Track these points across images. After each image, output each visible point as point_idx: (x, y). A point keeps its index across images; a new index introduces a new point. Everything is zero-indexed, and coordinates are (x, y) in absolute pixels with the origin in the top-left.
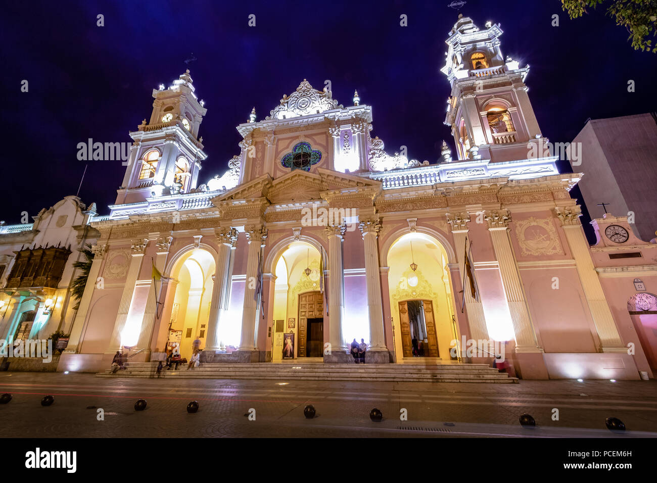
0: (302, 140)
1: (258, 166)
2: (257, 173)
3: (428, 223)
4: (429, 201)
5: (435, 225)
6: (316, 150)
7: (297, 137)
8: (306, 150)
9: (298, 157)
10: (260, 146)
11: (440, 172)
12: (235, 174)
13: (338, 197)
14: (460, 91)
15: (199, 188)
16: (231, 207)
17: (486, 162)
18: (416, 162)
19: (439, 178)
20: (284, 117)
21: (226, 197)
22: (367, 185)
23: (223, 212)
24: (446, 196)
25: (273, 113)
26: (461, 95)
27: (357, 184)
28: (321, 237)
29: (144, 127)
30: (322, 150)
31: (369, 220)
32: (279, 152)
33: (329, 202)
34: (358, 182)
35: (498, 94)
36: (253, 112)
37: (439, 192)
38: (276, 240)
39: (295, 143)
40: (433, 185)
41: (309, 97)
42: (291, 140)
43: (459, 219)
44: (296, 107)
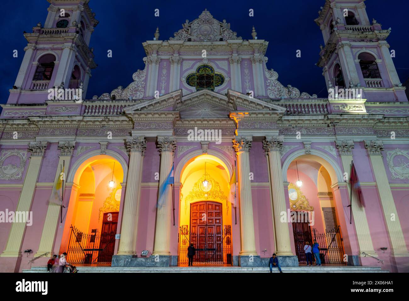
0: (205, 62)
1: (164, 82)
2: (163, 88)
4: (320, 128)
5: (326, 149)
6: (219, 73)
8: (208, 72)
9: (201, 77)
10: (165, 63)
11: (328, 105)
12: (140, 86)
13: (247, 117)
14: (339, 40)
15: (102, 96)
16: (143, 118)
17: (363, 101)
18: (306, 94)
19: (327, 110)
20: (190, 40)
21: (139, 108)
22: (273, 109)
23: (135, 122)
24: (334, 126)
25: (177, 34)
26: (340, 43)
27: (263, 108)
28: (227, 152)
29: (39, 30)
30: (224, 74)
31: (276, 140)
32: (183, 71)
33: (238, 122)
34: (265, 107)
35: (367, 47)
36: (157, 31)
37: (329, 122)
38: (185, 151)
39: (199, 64)
40: (325, 115)
41: (210, 26)
42: (195, 61)
43: (346, 145)
44: (199, 33)
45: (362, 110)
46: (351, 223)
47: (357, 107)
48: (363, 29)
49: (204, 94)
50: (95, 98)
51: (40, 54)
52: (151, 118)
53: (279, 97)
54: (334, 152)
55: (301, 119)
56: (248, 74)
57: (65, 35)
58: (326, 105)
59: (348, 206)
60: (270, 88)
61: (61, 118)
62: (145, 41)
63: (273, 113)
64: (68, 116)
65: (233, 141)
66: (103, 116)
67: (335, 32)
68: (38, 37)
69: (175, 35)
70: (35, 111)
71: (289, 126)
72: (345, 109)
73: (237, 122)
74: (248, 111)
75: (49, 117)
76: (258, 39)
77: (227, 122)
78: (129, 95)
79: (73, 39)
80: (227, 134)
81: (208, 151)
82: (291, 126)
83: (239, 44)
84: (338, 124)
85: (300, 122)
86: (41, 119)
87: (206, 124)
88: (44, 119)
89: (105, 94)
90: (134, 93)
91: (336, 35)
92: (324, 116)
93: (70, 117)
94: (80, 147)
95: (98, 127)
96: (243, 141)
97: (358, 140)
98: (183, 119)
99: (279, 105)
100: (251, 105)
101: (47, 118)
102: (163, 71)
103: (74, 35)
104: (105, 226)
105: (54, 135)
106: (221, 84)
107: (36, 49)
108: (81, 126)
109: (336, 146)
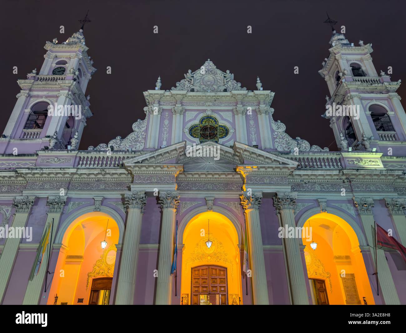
0: (209, 113)
1: (165, 133)
2: (165, 139)
3: (337, 205)
4: (335, 184)
5: (343, 208)
6: (223, 125)
7: (204, 111)
8: (212, 123)
9: (205, 129)
10: (167, 113)
11: (341, 159)
12: (141, 137)
13: (255, 171)
14: (348, 92)
15: (99, 147)
16: (144, 171)
17: (379, 155)
18: (317, 147)
19: (340, 164)
20: (193, 90)
21: (140, 160)
22: (283, 163)
23: (135, 175)
24: (350, 182)
25: (179, 84)
26: (349, 95)
27: (273, 162)
28: (235, 210)
29: (34, 77)
30: (228, 126)
31: (288, 197)
32: (186, 122)
33: (246, 176)
34: (275, 160)
35: (377, 99)
36: (159, 81)
37: (344, 177)
38: (188, 208)
39: (202, 115)
40: (340, 170)
41: (213, 76)
42: (198, 112)
43: (365, 204)
44: (202, 83)
45: (379, 165)
46: (378, 295)
47: (373, 161)
48: (372, 81)
50: (91, 148)
51: (33, 101)
52: (153, 171)
53: (288, 150)
54: (352, 211)
55: (314, 173)
56: (253, 125)
57: (62, 82)
58: (340, 159)
59: (373, 274)
60: (277, 140)
61: (52, 170)
62: (147, 91)
63: (284, 168)
64: (60, 168)
65: (241, 197)
66: (100, 169)
67: (343, 83)
68: (33, 83)
69: (177, 85)
70: (24, 162)
71: (301, 181)
72: (360, 164)
73: (244, 176)
74: (256, 164)
75: (39, 169)
76: (264, 90)
77: (233, 176)
78: (128, 146)
79: (70, 87)
80: (234, 189)
81: (214, 207)
82: (303, 181)
83: (244, 95)
84: (354, 180)
85: (313, 177)
86: (30, 171)
87: (211, 178)
88: (33, 172)
89: (101, 145)
90: (133, 143)
91: (344, 86)
92: (338, 171)
93: (62, 169)
94: (72, 203)
95: (92, 180)
96: (253, 198)
97: (378, 198)
98: (186, 172)
99: (288, 158)
100: (259, 158)
101: (37, 170)
102: (165, 122)
103: (71, 83)
104: (93, 294)
105: (43, 189)
106: (226, 136)
107: (29, 96)
108: (74, 179)
109: (354, 205)
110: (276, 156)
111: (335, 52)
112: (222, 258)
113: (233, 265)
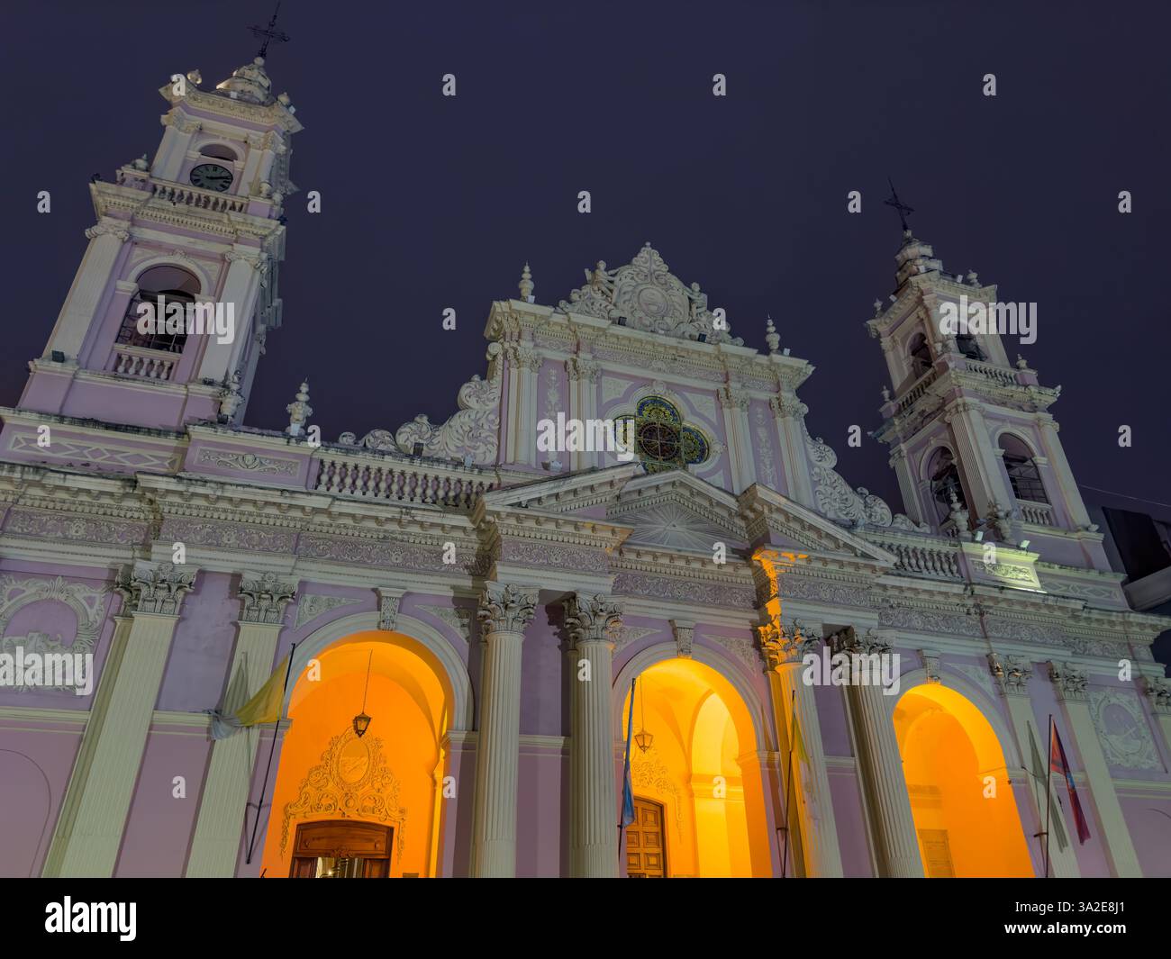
0: (659, 391)
3: (957, 667)
5: (969, 675)
6: (693, 427)
7: (649, 382)
8: (665, 417)
9: (649, 430)
10: (553, 372)
11: (959, 557)
12: (486, 427)
13: (800, 567)
14: (958, 394)
15: (371, 438)
16: (531, 529)
17: (1033, 557)
18: (906, 520)
19: (955, 565)
20: (621, 322)
22: (865, 556)
23: (504, 537)
24: (982, 614)
25: (580, 296)
26: (959, 400)
27: (838, 547)
28: (742, 659)
29: (143, 181)
30: (708, 433)
31: (877, 641)
32: (604, 402)
33: (775, 575)
34: (846, 545)
35: (1014, 422)
36: (527, 276)
37: (970, 602)
38: (629, 643)
39: (642, 393)
40: (966, 585)
41: (664, 292)
42: (632, 383)
43: (1017, 670)
44: (636, 305)
45: (1030, 581)
47: (1021, 571)
49: (673, 484)
50: (347, 439)
51: (142, 260)
52: (553, 532)
53: (845, 518)
54: (988, 684)
55: (914, 586)
56: (766, 441)
57: (242, 220)
58: (955, 556)
59: (1035, 836)
60: (820, 488)
61: (255, 494)
62: (505, 299)
63: (866, 566)
64: (282, 491)
65: (760, 628)
66: (396, 506)
67: (950, 370)
68: (147, 200)
69: (574, 296)
70: (132, 451)
71: (883, 600)
72: (996, 574)
73: (772, 575)
75: (213, 485)
77: (736, 568)
78: (453, 448)
79: (264, 238)
80: (736, 603)
81: (694, 648)
82: (887, 601)
84: (991, 611)
85: (908, 594)
86: (181, 488)
87: (681, 568)
88: (192, 489)
89: (378, 433)
90: (467, 443)
91: (950, 377)
92: (964, 587)
93: (287, 494)
94: (308, 597)
95: (369, 535)
96: (802, 635)
97: (1037, 658)
98: (628, 546)
100: (807, 533)
101: (205, 486)
102: (549, 394)
103: (273, 227)
105: (219, 546)
106: (702, 459)
107: (131, 241)
108: (312, 527)
109: (993, 670)
110: (850, 536)
111: (923, 286)
112: (655, 779)
113: (679, 797)
